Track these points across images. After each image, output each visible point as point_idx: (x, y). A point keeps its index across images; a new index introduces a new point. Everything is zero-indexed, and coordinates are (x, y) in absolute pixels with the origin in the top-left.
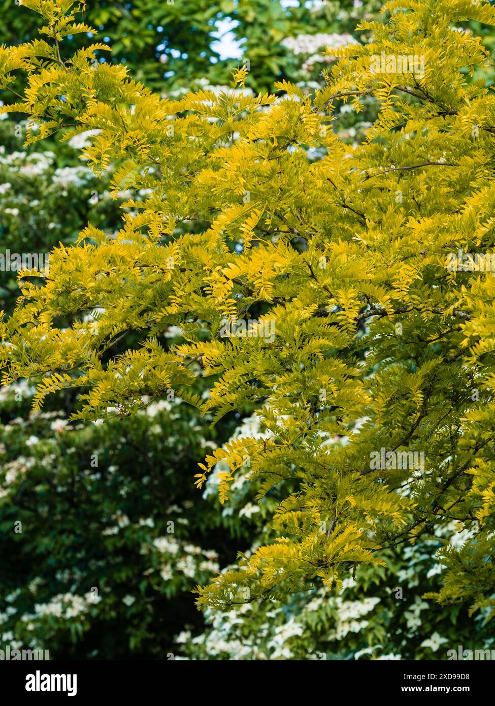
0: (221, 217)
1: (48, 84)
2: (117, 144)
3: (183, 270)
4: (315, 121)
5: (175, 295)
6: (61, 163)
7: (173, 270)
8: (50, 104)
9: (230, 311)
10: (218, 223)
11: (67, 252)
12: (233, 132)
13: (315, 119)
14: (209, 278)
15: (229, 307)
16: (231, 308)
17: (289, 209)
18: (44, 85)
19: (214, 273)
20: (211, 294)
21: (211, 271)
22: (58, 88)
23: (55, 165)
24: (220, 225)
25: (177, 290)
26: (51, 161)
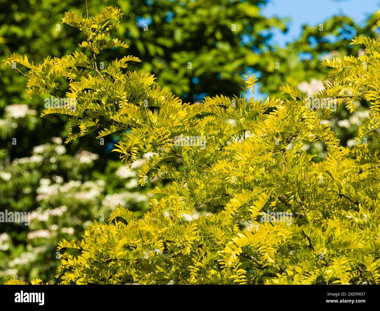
0: (233, 201)
1: (87, 90)
2: (145, 140)
3: (201, 246)
4: (313, 119)
5: (194, 266)
6: (110, 190)
7: (192, 245)
8: (88, 107)
9: (240, 279)
10: (231, 205)
11: (101, 229)
12: (245, 131)
13: (314, 117)
14: (222, 252)
15: (239, 276)
16: (241, 277)
17: (293, 196)
18: (83, 91)
19: (227, 247)
20: (224, 265)
21: (225, 246)
22: (95, 93)
23: (105, 193)
24: (232, 207)
25: (196, 262)
26: (102, 189)
